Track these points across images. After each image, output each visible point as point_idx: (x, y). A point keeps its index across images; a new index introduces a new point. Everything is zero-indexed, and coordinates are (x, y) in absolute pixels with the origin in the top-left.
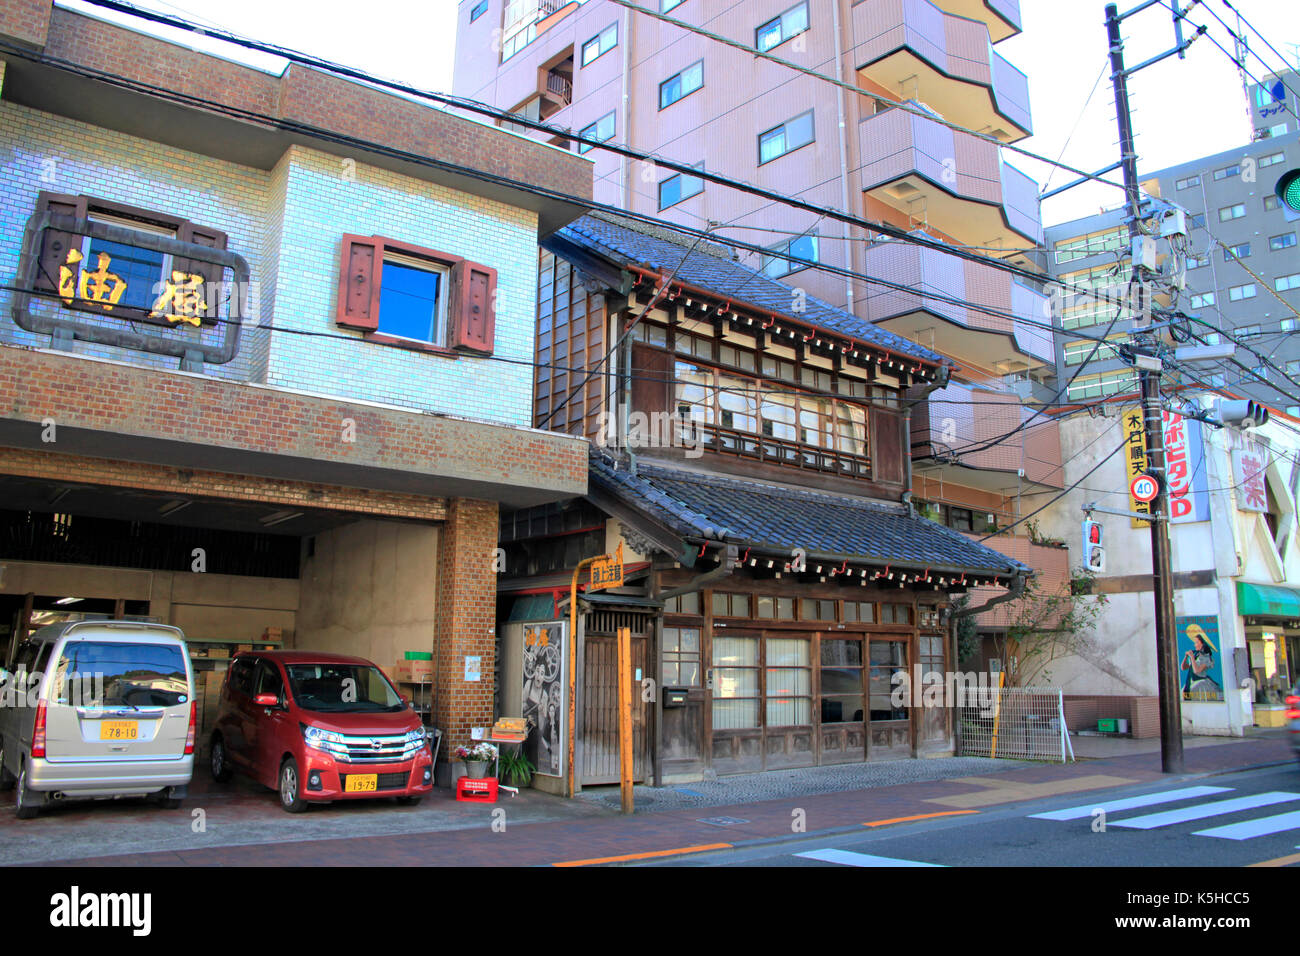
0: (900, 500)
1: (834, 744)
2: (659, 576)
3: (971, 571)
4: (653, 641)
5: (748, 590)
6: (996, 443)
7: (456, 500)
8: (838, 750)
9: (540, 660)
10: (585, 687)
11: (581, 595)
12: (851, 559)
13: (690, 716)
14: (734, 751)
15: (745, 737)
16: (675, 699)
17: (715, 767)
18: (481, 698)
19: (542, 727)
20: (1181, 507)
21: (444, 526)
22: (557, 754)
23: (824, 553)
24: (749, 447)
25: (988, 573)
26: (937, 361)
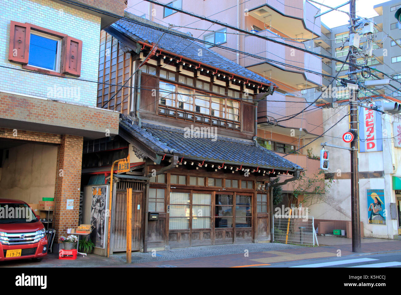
0: (252, 140)
1: (220, 236)
2: (148, 167)
3: (277, 168)
4: (145, 194)
5: (185, 174)
6: (293, 117)
7: (65, 136)
8: (222, 239)
9: (98, 201)
10: (116, 212)
11: (115, 175)
12: (226, 162)
13: (160, 224)
14: (178, 238)
15: (183, 233)
16: (153, 217)
17: (169, 245)
18: (73, 216)
19: (98, 228)
20: (371, 145)
21: (60, 146)
22: (103, 239)
23: (215, 160)
24: (190, 117)
25: (284, 169)
26: (269, 84)
